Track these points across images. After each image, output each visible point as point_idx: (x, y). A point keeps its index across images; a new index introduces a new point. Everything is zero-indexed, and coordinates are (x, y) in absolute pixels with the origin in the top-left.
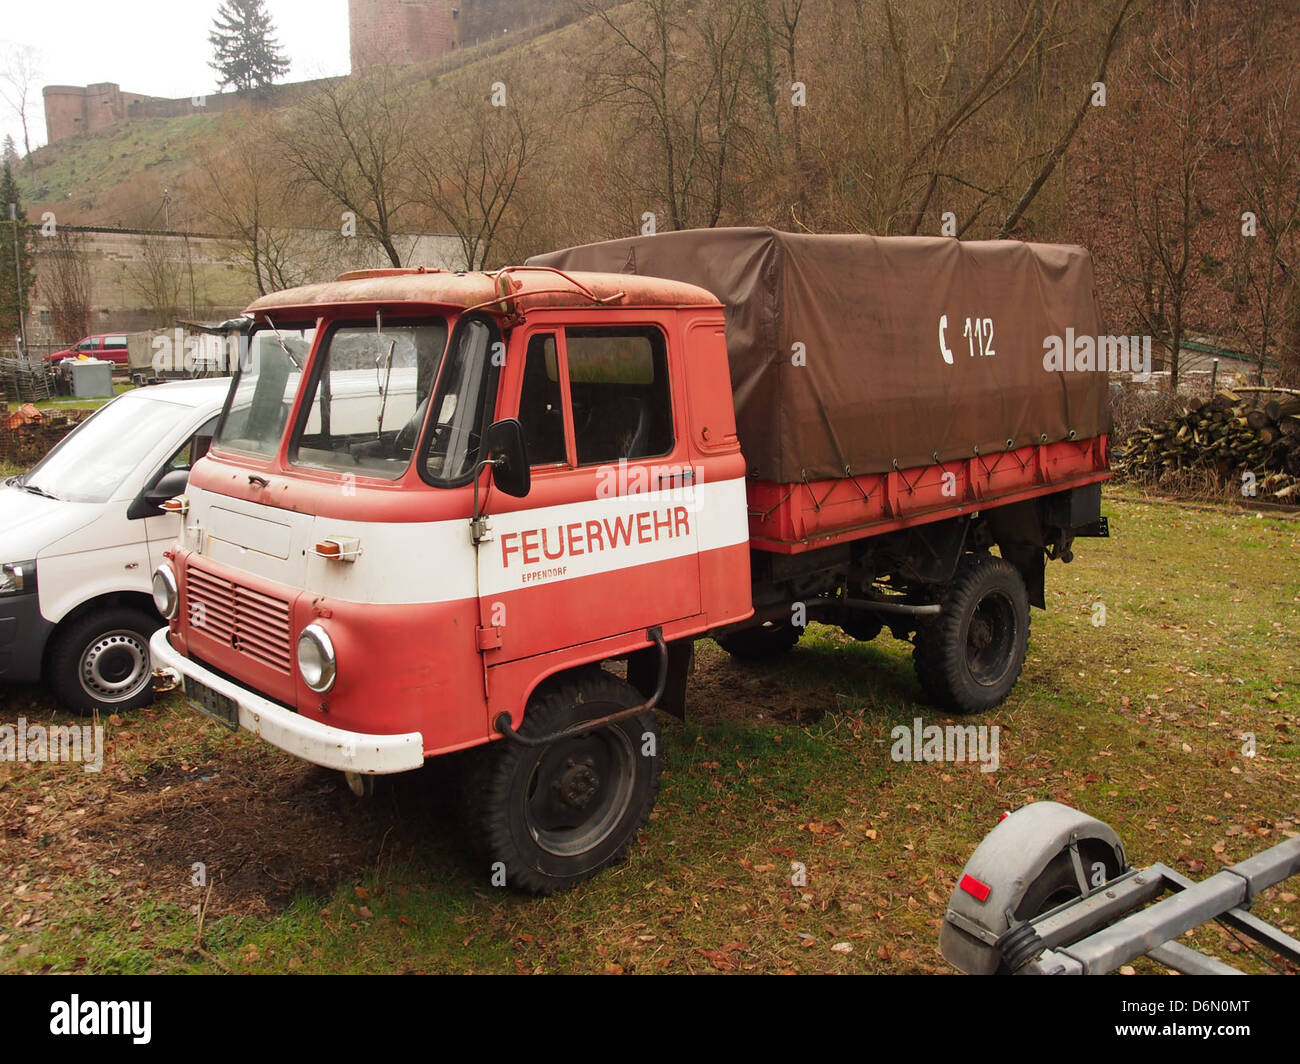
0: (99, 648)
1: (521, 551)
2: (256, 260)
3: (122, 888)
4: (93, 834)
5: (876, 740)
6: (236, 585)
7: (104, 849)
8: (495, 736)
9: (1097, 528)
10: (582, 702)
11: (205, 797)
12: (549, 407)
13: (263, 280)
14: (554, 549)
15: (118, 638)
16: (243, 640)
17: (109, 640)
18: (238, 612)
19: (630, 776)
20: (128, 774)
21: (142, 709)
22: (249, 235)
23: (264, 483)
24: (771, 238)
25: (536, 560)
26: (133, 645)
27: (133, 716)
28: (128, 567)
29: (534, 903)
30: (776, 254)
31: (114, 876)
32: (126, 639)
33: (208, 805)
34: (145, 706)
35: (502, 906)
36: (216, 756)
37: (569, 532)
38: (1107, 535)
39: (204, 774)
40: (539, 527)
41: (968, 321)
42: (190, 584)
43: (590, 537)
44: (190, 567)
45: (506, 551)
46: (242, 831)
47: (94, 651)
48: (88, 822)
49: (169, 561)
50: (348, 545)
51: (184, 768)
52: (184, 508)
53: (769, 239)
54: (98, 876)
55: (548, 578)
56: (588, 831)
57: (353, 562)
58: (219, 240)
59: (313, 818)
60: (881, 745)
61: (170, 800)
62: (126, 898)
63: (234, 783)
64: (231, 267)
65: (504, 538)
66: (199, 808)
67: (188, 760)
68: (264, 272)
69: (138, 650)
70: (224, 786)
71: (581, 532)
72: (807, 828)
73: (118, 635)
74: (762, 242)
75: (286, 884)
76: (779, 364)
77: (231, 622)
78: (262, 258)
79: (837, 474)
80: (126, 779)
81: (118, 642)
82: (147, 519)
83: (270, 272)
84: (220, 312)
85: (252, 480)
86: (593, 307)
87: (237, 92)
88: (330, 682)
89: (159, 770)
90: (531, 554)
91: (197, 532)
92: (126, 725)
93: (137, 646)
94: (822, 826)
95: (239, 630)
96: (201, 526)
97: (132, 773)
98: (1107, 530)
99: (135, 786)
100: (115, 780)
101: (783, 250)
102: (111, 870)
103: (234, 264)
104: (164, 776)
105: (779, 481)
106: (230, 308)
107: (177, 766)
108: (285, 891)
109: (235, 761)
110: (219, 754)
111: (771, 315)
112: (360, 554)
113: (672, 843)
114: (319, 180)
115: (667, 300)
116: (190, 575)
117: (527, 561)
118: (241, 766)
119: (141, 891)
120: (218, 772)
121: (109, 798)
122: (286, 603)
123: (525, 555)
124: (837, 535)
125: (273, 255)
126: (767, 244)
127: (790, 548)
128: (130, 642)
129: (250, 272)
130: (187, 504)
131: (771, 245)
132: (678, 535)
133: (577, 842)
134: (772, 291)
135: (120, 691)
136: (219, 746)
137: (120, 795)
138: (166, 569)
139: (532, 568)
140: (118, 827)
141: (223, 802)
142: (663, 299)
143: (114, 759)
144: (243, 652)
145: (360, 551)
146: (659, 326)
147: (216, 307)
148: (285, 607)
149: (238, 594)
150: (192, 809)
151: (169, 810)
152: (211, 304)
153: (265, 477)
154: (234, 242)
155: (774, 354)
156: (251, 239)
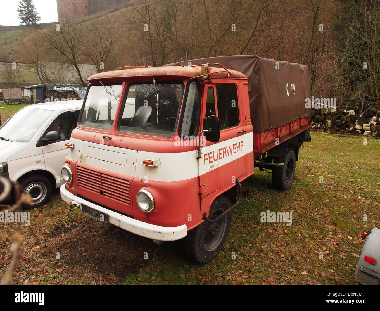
0: (29, 188)
1: (208, 159)
2: (38, 70)
3: (64, 277)
4: (45, 255)
5: (266, 201)
6: (102, 174)
7: (51, 261)
8: (203, 221)
9: (309, 140)
10: (217, 204)
11: (78, 237)
12: (210, 111)
13: (40, 75)
14: (216, 158)
15: (35, 184)
16: (105, 192)
17: (32, 185)
18: (102, 183)
19: (225, 223)
20: (49, 230)
21: (44, 205)
22: (35, 63)
23: (110, 139)
24: (257, 58)
25: (212, 162)
26: (40, 186)
27: (42, 208)
28: (37, 162)
29: (203, 267)
30: (259, 63)
31: (59, 272)
32: (38, 184)
33: (80, 240)
34: (45, 205)
35: (194, 269)
36: (75, 221)
37: (219, 152)
38: (311, 141)
39: (74, 228)
40: (212, 151)
41: (291, 84)
42: (78, 172)
43: (224, 153)
44: (78, 166)
45: (205, 160)
46: (96, 249)
47: (27, 189)
48: (42, 251)
49: (67, 164)
50: (156, 161)
51: (66, 226)
52: (72, 147)
53: (255, 59)
54: (53, 273)
55: (215, 167)
56: (214, 242)
57: (157, 167)
58: (27, 64)
59: (117, 241)
60: (268, 202)
61: (67, 239)
62: (67, 281)
63: (85, 230)
64: (30, 72)
65: (205, 155)
66: (77, 241)
67: (66, 223)
68: (40, 73)
69: (41, 187)
70: (83, 232)
71: (221, 152)
72: (267, 231)
73: (35, 183)
74: (254, 59)
75: (120, 269)
76: (259, 96)
77: (100, 186)
78: (39, 69)
79: (269, 129)
80: (48, 232)
81: (35, 186)
82: (42, 147)
83: (42, 73)
84: (28, 84)
85: (104, 137)
86: (222, 78)
87: (26, 25)
88: (151, 210)
89: (58, 228)
90: (211, 160)
91: (80, 155)
92: (40, 211)
93: (41, 186)
94: (271, 230)
95: (103, 188)
96: (81, 152)
97: (50, 229)
98: (311, 140)
99: (52, 235)
100: (45, 233)
101: (260, 62)
102: (57, 270)
103: (31, 71)
104: (60, 230)
105: (259, 132)
106: (31, 82)
107: (64, 226)
108: (120, 271)
109: (82, 222)
110: (76, 220)
111: (257, 82)
112: (160, 164)
113: (233, 240)
114: (56, 48)
115: (238, 76)
116: (78, 169)
117: (210, 162)
118: (85, 224)
119: (71, 278)
120: (78, 227)
121: (46, 240)
122: (128, 181)
123: (209, 160)
124: (270, 146)
125: (43, 68)
126: (255, 60)
127: (262, 151)
128: (39, 185)
129: (36, 73)
130: (74, 145)
131: (256, 61)
132: (241, 150)
133: (212, 245)
134: (257, 75)
135: (36, 200)
136: (75, 217)
137: (49, 239)
138: (67, 166)
139: (211, 164)
140: (53, 251)
141: (84, 238)
142: (236, 76)
143: (42, 225)
144: (105, 196)
145: (160, 163)
146: (236, 85)
147: (26, 82)
148: (128, 183)
149: (102, 177)
150: (75, 242)
151: (68, 243)
152: (25, 81)
153: (110, 136)
154: (32, 65)
155: (258, 94)
156: (36, 64)
